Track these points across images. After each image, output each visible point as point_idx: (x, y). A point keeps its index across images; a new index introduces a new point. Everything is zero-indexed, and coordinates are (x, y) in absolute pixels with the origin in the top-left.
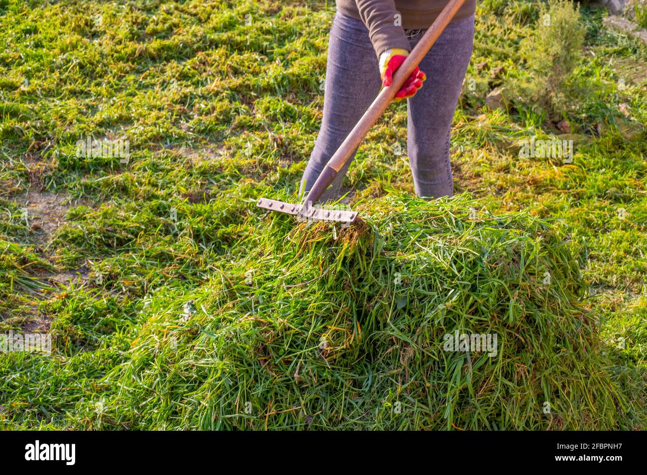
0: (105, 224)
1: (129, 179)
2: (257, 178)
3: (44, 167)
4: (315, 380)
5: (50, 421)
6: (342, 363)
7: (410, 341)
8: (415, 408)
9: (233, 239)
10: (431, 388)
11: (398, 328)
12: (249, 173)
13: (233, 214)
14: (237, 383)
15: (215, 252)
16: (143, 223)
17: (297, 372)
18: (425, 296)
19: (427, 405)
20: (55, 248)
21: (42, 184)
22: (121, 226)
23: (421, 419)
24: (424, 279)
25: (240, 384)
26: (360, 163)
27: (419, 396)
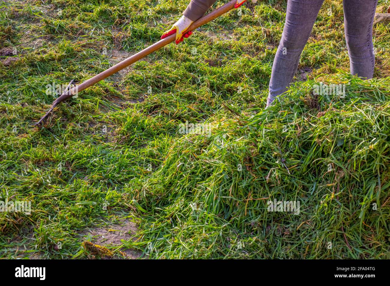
0: (157, 74)
1: (174, 47)
2: (252, 54)
3: (123, 35)
4: (279, 182)
5: (114, 189)
6: (296, 174)
7: (343, 168)
8: (341, 209)
9: (234, 91)
10: (352, 198)
11: (336, 158)
12: (247, 51)
13: (235, 76)
14: (231, 178)
15: (222, 97)
16: (180, 75)
17: (268, 176)
18: (356, 140)
19: (349, 208)
20: (126, 85)
21: (121, 46)
22: (166, 76)
23: (344, 217)
24: (357, 129)
25: (233, 179)
26: (317, 52)
27: (344, 202)
